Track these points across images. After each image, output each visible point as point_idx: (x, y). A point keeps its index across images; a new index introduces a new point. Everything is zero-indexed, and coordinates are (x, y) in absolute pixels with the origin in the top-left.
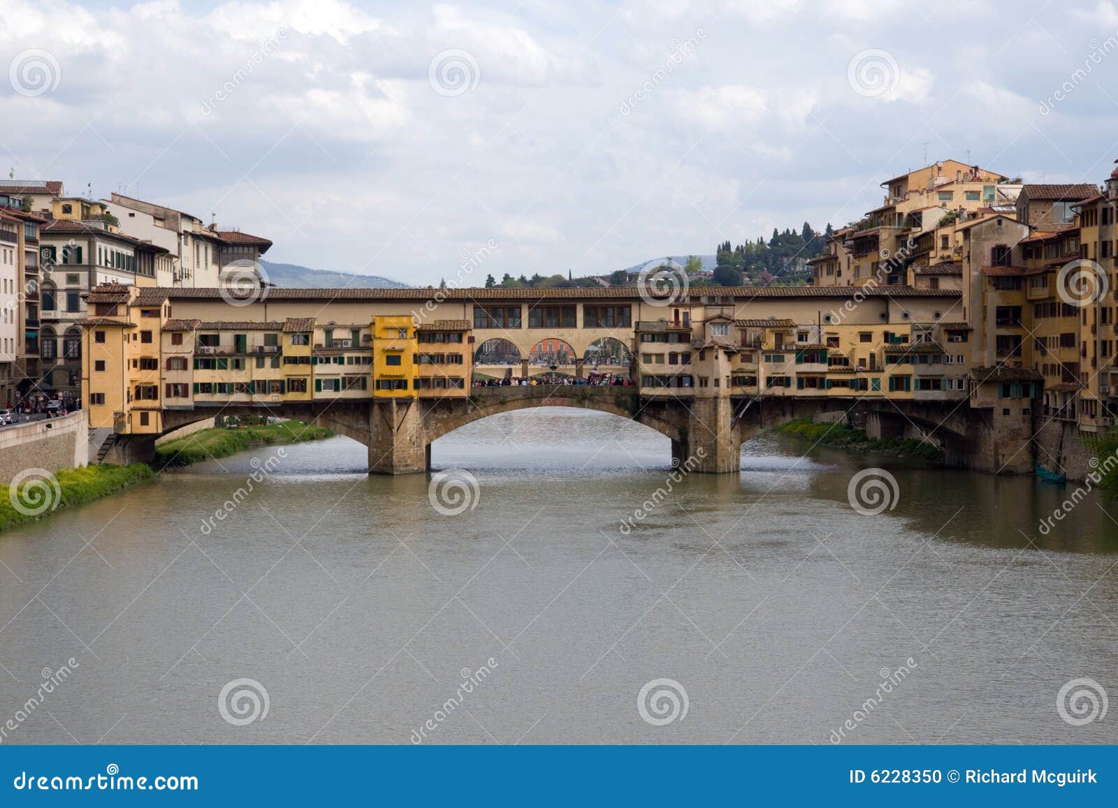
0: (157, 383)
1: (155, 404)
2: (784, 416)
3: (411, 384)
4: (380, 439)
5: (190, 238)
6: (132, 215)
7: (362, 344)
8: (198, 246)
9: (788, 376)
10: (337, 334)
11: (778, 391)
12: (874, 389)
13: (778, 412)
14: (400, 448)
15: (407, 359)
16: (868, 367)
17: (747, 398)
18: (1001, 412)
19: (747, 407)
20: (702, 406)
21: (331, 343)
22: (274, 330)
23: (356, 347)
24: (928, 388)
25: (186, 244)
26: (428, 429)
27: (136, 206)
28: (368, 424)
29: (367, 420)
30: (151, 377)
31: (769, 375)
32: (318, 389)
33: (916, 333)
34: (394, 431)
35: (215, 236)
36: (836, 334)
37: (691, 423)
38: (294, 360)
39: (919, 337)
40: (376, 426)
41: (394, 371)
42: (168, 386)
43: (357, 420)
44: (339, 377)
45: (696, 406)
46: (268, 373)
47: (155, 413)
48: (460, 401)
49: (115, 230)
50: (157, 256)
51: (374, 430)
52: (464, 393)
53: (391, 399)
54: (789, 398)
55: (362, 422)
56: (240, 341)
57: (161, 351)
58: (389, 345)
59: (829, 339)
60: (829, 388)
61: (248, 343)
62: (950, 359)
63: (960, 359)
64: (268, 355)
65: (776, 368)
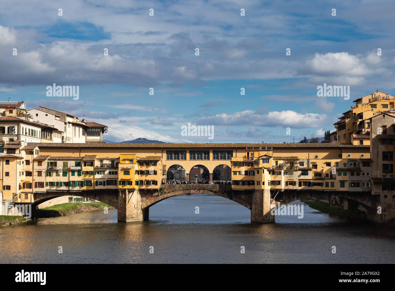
0: (31, 182)
1: (30, 190)
3: (134, 183)
4: (122, 206)
5: (71, 124)
6: (47, 115)
7: (115, 166)
9: (295, 181)
10: (105, 162)
11: (291, 187)
12: (331, 187)
13: (291, 196)
14: (130, 210)
15: (132, 172)
16: (329, 177)
17: (277, 190)
18: (384, 196)
19: (277, 194)
20: (258, 193)
21: (102, 166)
22: (79, 160)
23: (112, 167)
24: (354, 186)
26: (143, 202)
28: (118, 200)
29: (117, 198)
30: (29, 179)
31: (287, 181)
32: (97, 185)
33: (350, 163)
34: (127, 203)
35: (84, 124)
36: (316, 163)
37: (254, 201)
38: (87, 173)
39: (351, 164)
40: (120, 201)
41: (126, 177)
42: (36, 183)
43: (113, 198)
44: (105, 180)
45: (256, 193)
46: (76, 178)
47: (30, 194)
48: (155, 190)
49: (31, 120)
50: (53, 132)
51: (119, 202)
52: (158, 187)
53: (125, 190)
54: (296, 190)
57: (33, 168)
58: (125, 167)
59: (313, 165)
60: (313, 186)
61: (69, 165)
62: (364, 174)
63: (368, 174)
64: (76, 170)
65: (290, 177)
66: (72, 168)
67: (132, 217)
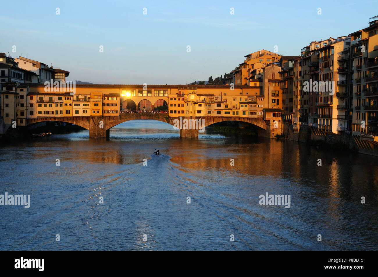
0: (25, 111)
1: (25, 117)
2: (211, 122)
4: (93, 128)
5: (44, 71)
6: (25, 63)
7: (87, 100)
8: (46, 73)
9: (212, 110)
10: (80, 97)
11: (209, 115)
12: (237, 114)
15: (100, 104)
16: (235, 108)
17: (200, 117)
18: (272, 121)
20: (187, 119)
21: (78, 100)
22: (61, 96)
23: (85, 100)
24: (252, 114)
25: (42, 72)
26: (107, 125)
27: (26, 60)
28: (89, 124)
29: (89, 122)
30: (24, 109)
31: (207, 110)
33: (249, 98)
34: (97, 126)
35: (52, 70)
36: (226, 98)
38: (67, 105)
40: (91, 124)
41: (96, 108)
43: (86, 123)
46: (59, 109)
47: (25, 120)
48: (116, 117)
50: (32, 75)
52: (117, 115)
53: (96, 117)
55: (87, 123)
56: (51, 99)
57: (26, 101)
58: (95, 100)
59: (224, 100)
61: (53, 99)
62: (258, 106)
63: (261, 106)
64: (59, 103)
65: (209, 108)
66: (55, 101)
67: (101, 136)
